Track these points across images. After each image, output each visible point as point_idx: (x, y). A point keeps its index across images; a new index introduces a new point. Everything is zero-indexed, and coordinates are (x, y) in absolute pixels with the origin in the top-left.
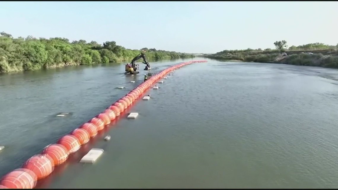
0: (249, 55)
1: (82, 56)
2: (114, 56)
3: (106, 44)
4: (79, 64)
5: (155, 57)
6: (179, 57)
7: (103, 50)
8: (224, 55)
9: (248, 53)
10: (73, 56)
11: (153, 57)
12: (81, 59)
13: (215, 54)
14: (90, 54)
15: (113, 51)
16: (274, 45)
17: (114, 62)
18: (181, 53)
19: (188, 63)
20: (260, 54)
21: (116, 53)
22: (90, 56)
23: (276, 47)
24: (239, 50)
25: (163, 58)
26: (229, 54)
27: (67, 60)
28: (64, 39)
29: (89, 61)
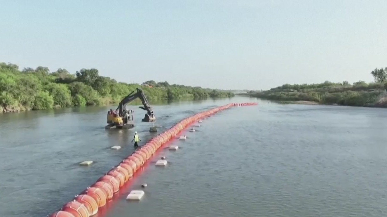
0: (329, 94)
1: (35, 95)
2: (95, 95)
3: (80, 74)
4: (29, 109)
5: (167, 95)
6: (208, 96)
7: (75, 83)
8: (284, 92)
9: (326, 89)
10: (18, 94)
11: (163, 96)
12: (33, 99)
13: (268, 92)
14: (51, 90)
15: (93, 86)
16: (372, 75)
17: (95, 104)
18: (211, 90)
19: (224, 107)
20: (349, 91)
21: (97, 90)
22: (50, 95)
23: (375, 79)
24: (309, 83)
25: (180, 98)
26: (293, 91)
27: (7, 101)
28: (11, 64)
29: (49, 103)
